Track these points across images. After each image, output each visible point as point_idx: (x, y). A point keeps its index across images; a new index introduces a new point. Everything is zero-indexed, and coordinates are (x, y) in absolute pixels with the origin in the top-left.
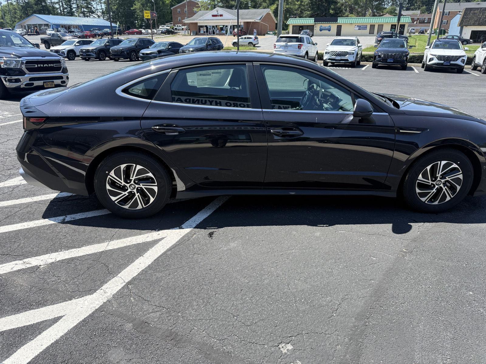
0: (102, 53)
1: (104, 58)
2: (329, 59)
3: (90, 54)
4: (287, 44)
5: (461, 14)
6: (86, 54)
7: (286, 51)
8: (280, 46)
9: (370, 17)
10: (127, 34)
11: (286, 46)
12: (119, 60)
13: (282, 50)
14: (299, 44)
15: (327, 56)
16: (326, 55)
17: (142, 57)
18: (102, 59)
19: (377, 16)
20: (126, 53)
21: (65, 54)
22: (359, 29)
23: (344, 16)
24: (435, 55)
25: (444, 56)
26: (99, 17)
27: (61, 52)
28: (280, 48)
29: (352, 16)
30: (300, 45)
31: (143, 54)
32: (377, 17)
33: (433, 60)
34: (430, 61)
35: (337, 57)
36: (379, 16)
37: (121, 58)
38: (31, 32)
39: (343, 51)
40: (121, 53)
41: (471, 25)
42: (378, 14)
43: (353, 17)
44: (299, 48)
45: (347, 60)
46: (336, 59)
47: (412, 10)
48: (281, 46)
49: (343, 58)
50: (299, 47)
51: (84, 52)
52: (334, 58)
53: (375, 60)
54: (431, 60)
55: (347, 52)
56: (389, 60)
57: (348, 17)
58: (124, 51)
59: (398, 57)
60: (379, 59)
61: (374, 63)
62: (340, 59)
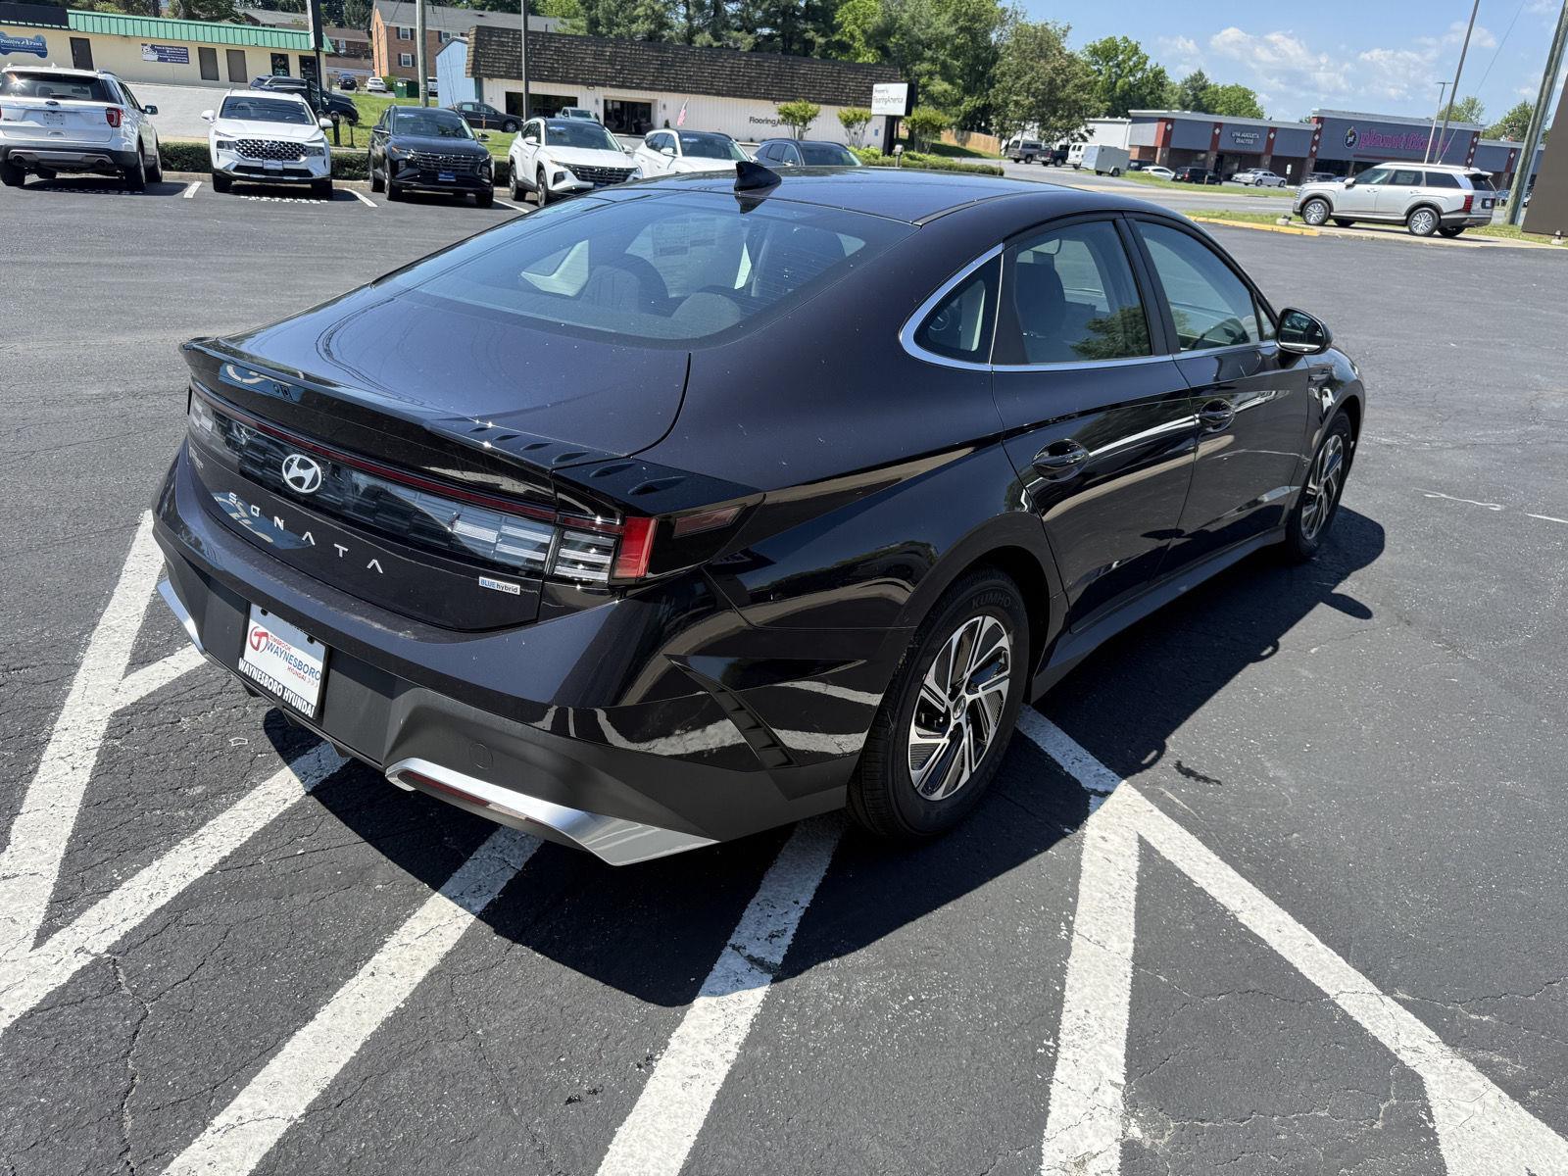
2: (236, 169)
4: (57, 104)
5: (466, 43)
7: (58, 133)
8: (23, 111)
9: (179, 18)
11: (54, 112)
13: (37, 125)
14: (109, 109)
15: (226, 156)
16: (222, 151)
19: (202, 20)
22: (160, 59)
23: (78, 5)
24: (567, 166)
25: (591, 169)
28: (23, 119)
29: (109, 10)
30: (114, 113)
32: (199, 23)
33: (563, 178)
34: (556, 181)
35: (269, 161)
36: (207, 19)
39: (286, 140)
41: (501, 77)
42: (204, 12)
43: (112, 12)
44: (114, 123)
45: (307, 173)
46: (265, 167)
47: (284, 10)
48: (28, 112)
49: (290, 165)
50: (110, 118)
52: (260, 165)
53: (398, 173)
54: (558, 178)
55: (301, 146)
56: (443, 175)
57: (94, 11)
59: (468, 168)
60: (409, 171)
61: (394, 184)
62: (280, 168)
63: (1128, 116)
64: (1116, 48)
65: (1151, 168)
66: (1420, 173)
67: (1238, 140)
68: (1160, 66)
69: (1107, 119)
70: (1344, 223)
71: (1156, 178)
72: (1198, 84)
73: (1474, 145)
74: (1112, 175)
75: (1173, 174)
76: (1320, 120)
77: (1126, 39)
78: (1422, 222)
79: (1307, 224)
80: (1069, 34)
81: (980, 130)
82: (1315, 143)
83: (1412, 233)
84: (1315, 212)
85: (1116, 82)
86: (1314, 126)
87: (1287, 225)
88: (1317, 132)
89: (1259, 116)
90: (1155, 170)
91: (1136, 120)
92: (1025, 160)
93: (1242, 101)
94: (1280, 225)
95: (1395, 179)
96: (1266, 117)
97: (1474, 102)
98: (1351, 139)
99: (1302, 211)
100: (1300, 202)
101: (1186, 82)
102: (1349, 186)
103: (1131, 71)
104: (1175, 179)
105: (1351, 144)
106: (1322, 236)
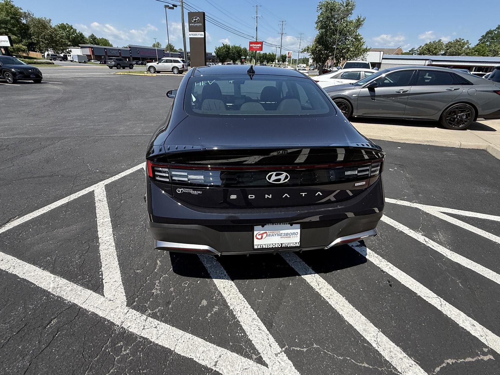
63: (79, 46)
64: (65, 26)
65: (92, 61)
66: (171, 60)
67: (112, 53)
68: (81, 32)
69: (72, 47)
70: (159, 72)
71: (95, 63)
72: (92, 37)
73: (164, 53)
74: (84, 63)
75: (99, 62)
76: (130, 47)
77: (67, 24)
78: (176, 71)
79: (151, 73)
80: (51, 21)
81: (32, 51)
82: (131, 53)
83: (174, 74)
84: (152, 70)
85: (69, 37)
86: (129, 49)
87: (147, 74)
88: (130, 50)
89: (112, 46)
90: (94, 61)
91: (82, 47)
92: (54, 59)
93: (106, 42)
94: (146, 73)
95: (167, 61)
96: (113, 46)
97: (159, 43)
98: (138, 52)
99: (149, 70)
100: (148, 68)
101: (90, 37)
102: (157, 64)
103: (72, 33)
104: (100, 63)
105: (139, 53)
106: (157, 75)
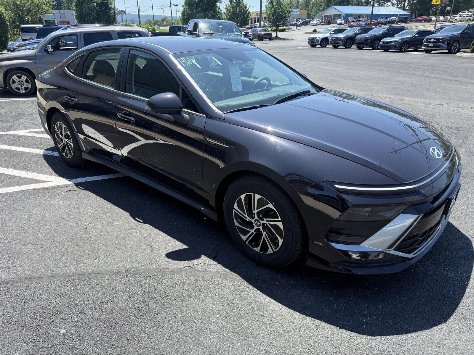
0: (349, 41)
1: (351, 46)
3: (338, 42)
6: (335, 42)
10: (414, 21)
12: (363, 49)
17: (382, 46)
18: (348, 47)
20: (369, 41)
21: (318, 42)
26: (393, 5)
27: (316, 40)
31: (383, 42)
37: (365, 46)
38: (324, 22)
40: (364, 42)
51: (333, 40)
58: (368, 40)
